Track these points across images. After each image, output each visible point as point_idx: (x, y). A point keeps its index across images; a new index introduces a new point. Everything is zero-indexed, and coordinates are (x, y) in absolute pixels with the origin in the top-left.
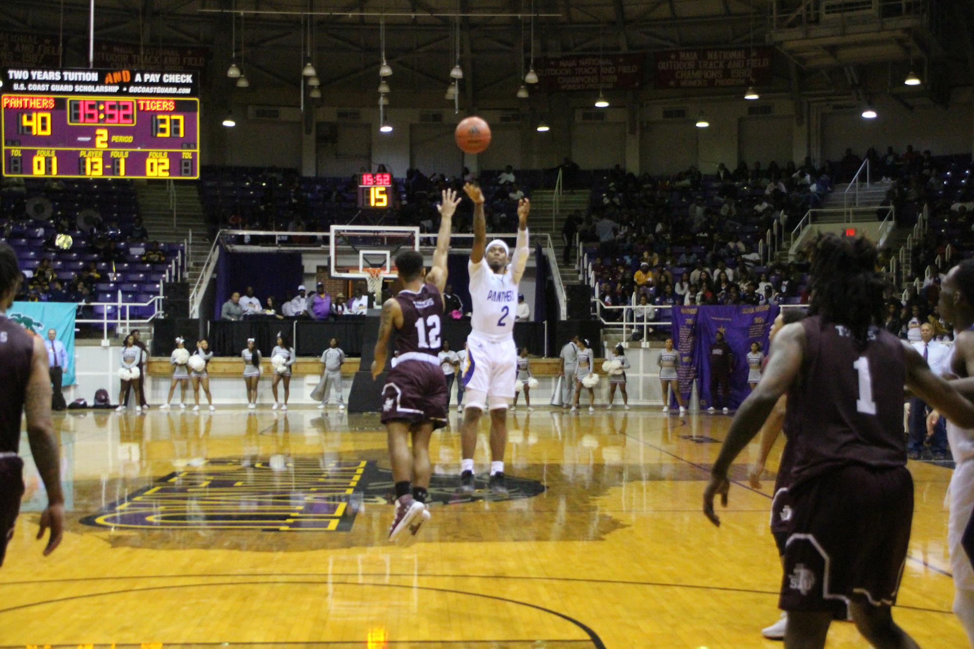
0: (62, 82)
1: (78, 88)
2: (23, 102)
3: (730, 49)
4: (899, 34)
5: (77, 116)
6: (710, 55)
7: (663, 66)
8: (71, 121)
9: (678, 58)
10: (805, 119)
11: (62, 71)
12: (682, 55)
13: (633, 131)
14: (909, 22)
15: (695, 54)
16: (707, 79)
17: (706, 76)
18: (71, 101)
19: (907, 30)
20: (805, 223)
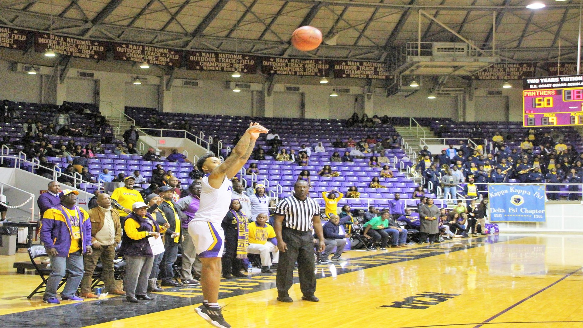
0: (560, 82)
1: (569, 84)
2: (536, 93)
5: (569, 97)
8: (565, 100)
11: (559, 77)
18: (565, 91)
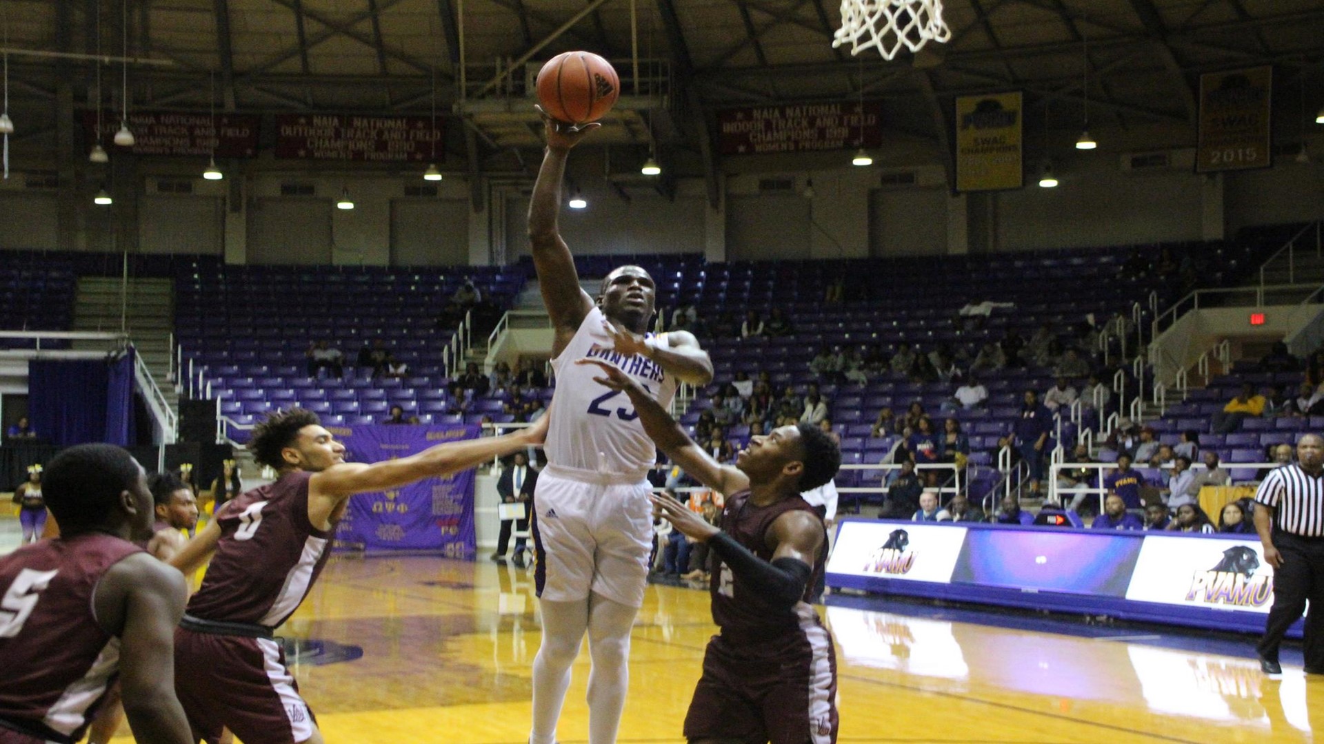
3: (388, 117)
4: (629, 115)
6: (357, 122)
7: (287, 131)
9: (310, 123)
10: (486, 205)
12: (316, 121)
13: (236, 208)
14: (644, 103)
15: (336, 120)
16: (353, 151)
17: (351, 146)
19: (643, 113)
20: (502, 328)
